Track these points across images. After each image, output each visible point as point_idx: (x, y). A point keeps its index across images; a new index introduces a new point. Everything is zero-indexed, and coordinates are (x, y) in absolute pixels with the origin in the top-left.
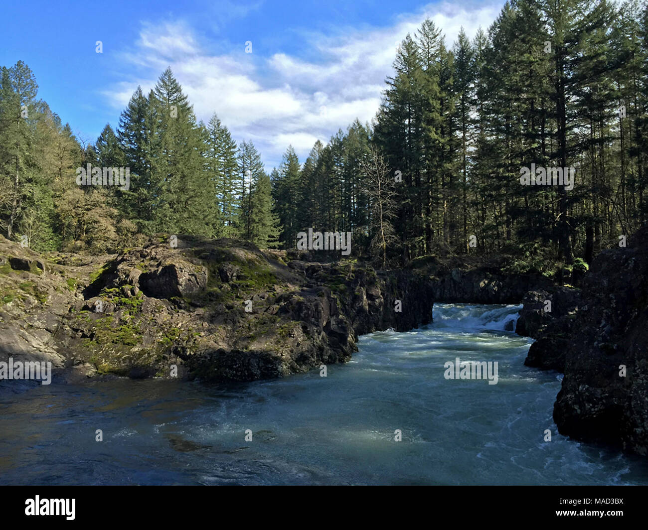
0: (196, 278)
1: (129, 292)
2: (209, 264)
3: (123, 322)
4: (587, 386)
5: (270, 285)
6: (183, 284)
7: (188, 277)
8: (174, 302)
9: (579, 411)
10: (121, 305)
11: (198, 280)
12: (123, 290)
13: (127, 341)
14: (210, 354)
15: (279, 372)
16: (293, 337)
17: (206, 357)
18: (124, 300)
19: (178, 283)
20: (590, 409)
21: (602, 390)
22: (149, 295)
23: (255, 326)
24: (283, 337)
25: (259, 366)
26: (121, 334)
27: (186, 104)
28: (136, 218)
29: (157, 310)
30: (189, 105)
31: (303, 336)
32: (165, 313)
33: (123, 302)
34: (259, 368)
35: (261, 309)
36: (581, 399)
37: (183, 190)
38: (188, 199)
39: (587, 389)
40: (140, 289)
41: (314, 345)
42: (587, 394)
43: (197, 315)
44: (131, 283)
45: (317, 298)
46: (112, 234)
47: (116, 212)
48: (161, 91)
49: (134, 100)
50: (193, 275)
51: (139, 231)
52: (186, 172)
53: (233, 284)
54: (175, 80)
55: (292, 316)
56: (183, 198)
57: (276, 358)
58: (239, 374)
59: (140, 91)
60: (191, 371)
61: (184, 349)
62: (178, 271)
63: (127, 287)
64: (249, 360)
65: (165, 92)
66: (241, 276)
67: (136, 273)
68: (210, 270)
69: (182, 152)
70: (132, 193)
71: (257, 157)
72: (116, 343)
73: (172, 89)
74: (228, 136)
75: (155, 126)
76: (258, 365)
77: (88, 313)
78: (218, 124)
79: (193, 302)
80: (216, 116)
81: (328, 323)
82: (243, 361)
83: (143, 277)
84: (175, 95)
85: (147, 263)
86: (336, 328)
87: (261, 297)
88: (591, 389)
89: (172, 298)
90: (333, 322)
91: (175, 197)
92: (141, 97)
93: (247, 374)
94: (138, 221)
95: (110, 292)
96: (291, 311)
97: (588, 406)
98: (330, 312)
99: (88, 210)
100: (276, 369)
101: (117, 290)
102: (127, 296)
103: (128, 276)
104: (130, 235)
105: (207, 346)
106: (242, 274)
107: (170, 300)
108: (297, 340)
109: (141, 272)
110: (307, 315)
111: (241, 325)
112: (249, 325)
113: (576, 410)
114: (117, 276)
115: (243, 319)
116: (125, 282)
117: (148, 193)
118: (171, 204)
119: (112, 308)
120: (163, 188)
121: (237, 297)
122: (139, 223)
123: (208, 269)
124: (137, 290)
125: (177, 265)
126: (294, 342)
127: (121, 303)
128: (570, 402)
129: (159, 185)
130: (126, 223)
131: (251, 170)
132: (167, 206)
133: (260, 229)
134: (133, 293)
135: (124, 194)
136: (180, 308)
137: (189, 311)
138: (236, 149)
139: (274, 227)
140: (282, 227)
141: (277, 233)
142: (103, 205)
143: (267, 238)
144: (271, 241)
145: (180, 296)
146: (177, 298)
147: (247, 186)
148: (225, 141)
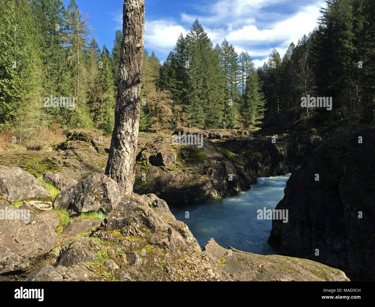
1: (145, 164)
2: (177, 151)
5: (203, 160)
6: (165, 161)
7: (167, 158)
8: (162, 168)
11: (172, 159)
12: (143, 163)
14: (170, 193)
17: (168, 194)
18: (143, 167)
19: (163, 160)
22: (153, 165)
24: (202, 186)
27: (207, 37)
28: (181, 104)
29: (155, 171)
30: (208, 38)
31: (211, 185)
32: (158, 173)
37: (205, 87)
38: (207, 92)
40: (150, 162)
41: (216, 189)
44: (146, 160)
47: (172, 101)
48: (193, 32)
49: (179, 41)
50: (169, 157)
51: (183, 111)
52: (206, 77)
53: (187, 160)
54: (200, 26)
56: (205, 92)
58: (179, 202)
59: (182, 36)
62: (163, 156)
63: (144, 161)
64: (183, 196)
65: (195, 32)
66: (190, 156)
67: (148, 155)
68: (177, 154)
69: (204, 66)
70: (179, 91)
71: (250, 60)
73: (199, 30)
74: (233, 50)
75: (189, 54)
78: (227, 44)
79: (169, 168)
80: (225, 40)
82: (181, 197)
83: (151, 157)
84: (201, 33)
85: (153, 151)
91: (201, 91)
92: (182, 38)
93: (182, 202)
94: (183, 105)
95: (139, 163)
99: (159, 102)
101: (141, 162)
102: (144, 165)
103: (145, 157)
104: (179, 113)
107: (160, 167)
108: (208, 187)
109: (150, 155)
111: (187, 179)
114: (141, 157)
115: (188, 176)
116: (143, 159)
117: (187, 90)
118: (199, 96)
119: (139, 170)
120: (194, 87)
121: (187, 166)
122: (183, 106)
124: (148, 163)
125: (162, 153)
127: (142, 168)
129: (192, 86)
131: (247, 68)
132: (197, 97)
133: (252, 103)
134: (147, 164)
135: (176, 92)
136: (164, 171)
137: (167, 172)
138: (238, 57)
139: (261, 100)
140: (266, 100)
141: (263, 104)
142: (166, 99)
143: (256, 107)
144: (259, 109)
145: (164, 166)
146: (163, 167)
147: (245, 77)
148: (231, 53)
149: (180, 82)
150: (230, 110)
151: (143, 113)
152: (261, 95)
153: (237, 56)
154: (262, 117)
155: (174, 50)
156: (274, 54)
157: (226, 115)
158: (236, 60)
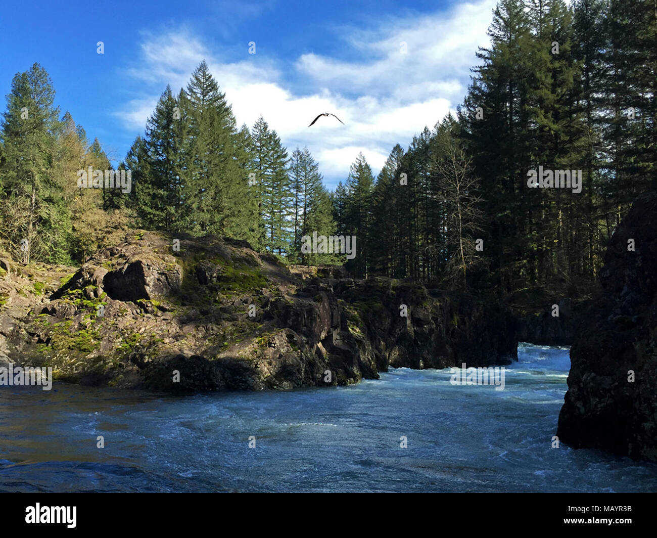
0: (166, 277)
1: (92, 294)
2: (184, 262)
3: (82, 327)
4: (593, 374)
5: (258, 289)
6: (151, 284)
7: (157, 276)
8: (141, 305)
9: (582, 410)
10: (83, 308)
11: (170, 280)
12: (85, 291)
13: (83, 347)
14: (169, 362)
15: (249, 385)
16: (274, 347)
17: (164, 365)
18: (85, 302)
19: (145, 283)
20: (596, 405)
21: (612, 378)
22: (114, 298)
23: (232, 334)
24: (262, 346)
25: (224, 377)
26: (78, 339)
27: (224, 103)
29: (121, 314)
30: (227, 105)
31: (288, 346)
32: (129, 318)
33: (85, 304)
34: (224, 378)
35: (242, 315)
36: (585, 393)
37: (218, 209)
38: (223, 219)
39: (593, 379)
40: (105, 290)
41: (302, 359)
42: (591, 384)
43: (164, 319)
44: (95, 283)
45: (312, 303)
48: (194, 90)
49: (162, 103)
50: (163, 274)
52: (221, 185)
53: (212, 287)
54: (210, 76)
55: (278, 322)
57: (247, 369)
58: (197, 383)
59: (170, 92)
60: (145, 380)
61: (142, 356)
62: (145, 269)
63: (90, 288)
64: (210, 368)
65: (198, 90)
66: (222, 276)
67: (101, 272)
68: (184, 269)
69: (216, 161)
70: (157, 213)
72: (72, 349)
73: (207, 86)
74: (277, 143)
75: (185, 132)
76: (223, 375)
77: (46, 317)
78: (266, 128)
79: (162, 305)
81: (329, 337)
82: (203, 369)
83: (108, 277)
84: (211, 93)
85: (114, 261)
86: (341, 344)
87: (244, 302)
88: (598, 378)
89: (138, 301)
90: (335, 336)
91: (208, 216)
92: (170, 99)
93: (206, 384)
95: (73, 294)
96: (275, 316)
97: (594, 401)
98: (332, 322)
99: (109, 232)
100: (245, 382)
101: (80, 291)
102: (89, 298)
103: (91, 275)
105: (168, 352)
106: (224, 275)
107: (136, 303)
108: (278, 351)
109: (107, 271)
110: (295, 323)
111: (215, 333)
112: (224, 333)
113: (579, 409)
114: (82, 277)
115: (219, 326)
116: (88, 283)
117: (176, 212)
119: (73, 311)
120: (193, 205)
121: (216, 301)
123: (184, 268)
124: (101, 291)
125: (144, 261)
126: (275, 353)
127: (82, 306)
128: (573, 399)
129: (189, 202)
131: (306, 184)
134: (96, 295)
135: (150, 213)
136: (147, 312)
137: (156, 315)
138: (287, 159)
142: (126, 228)
145: (148, 298)
146: (144, 301)
147: (301, 204)
148: (273, 149)
149: (161, 192)
153: (285, 156)
155: (149, 121)
158: (284, 164)
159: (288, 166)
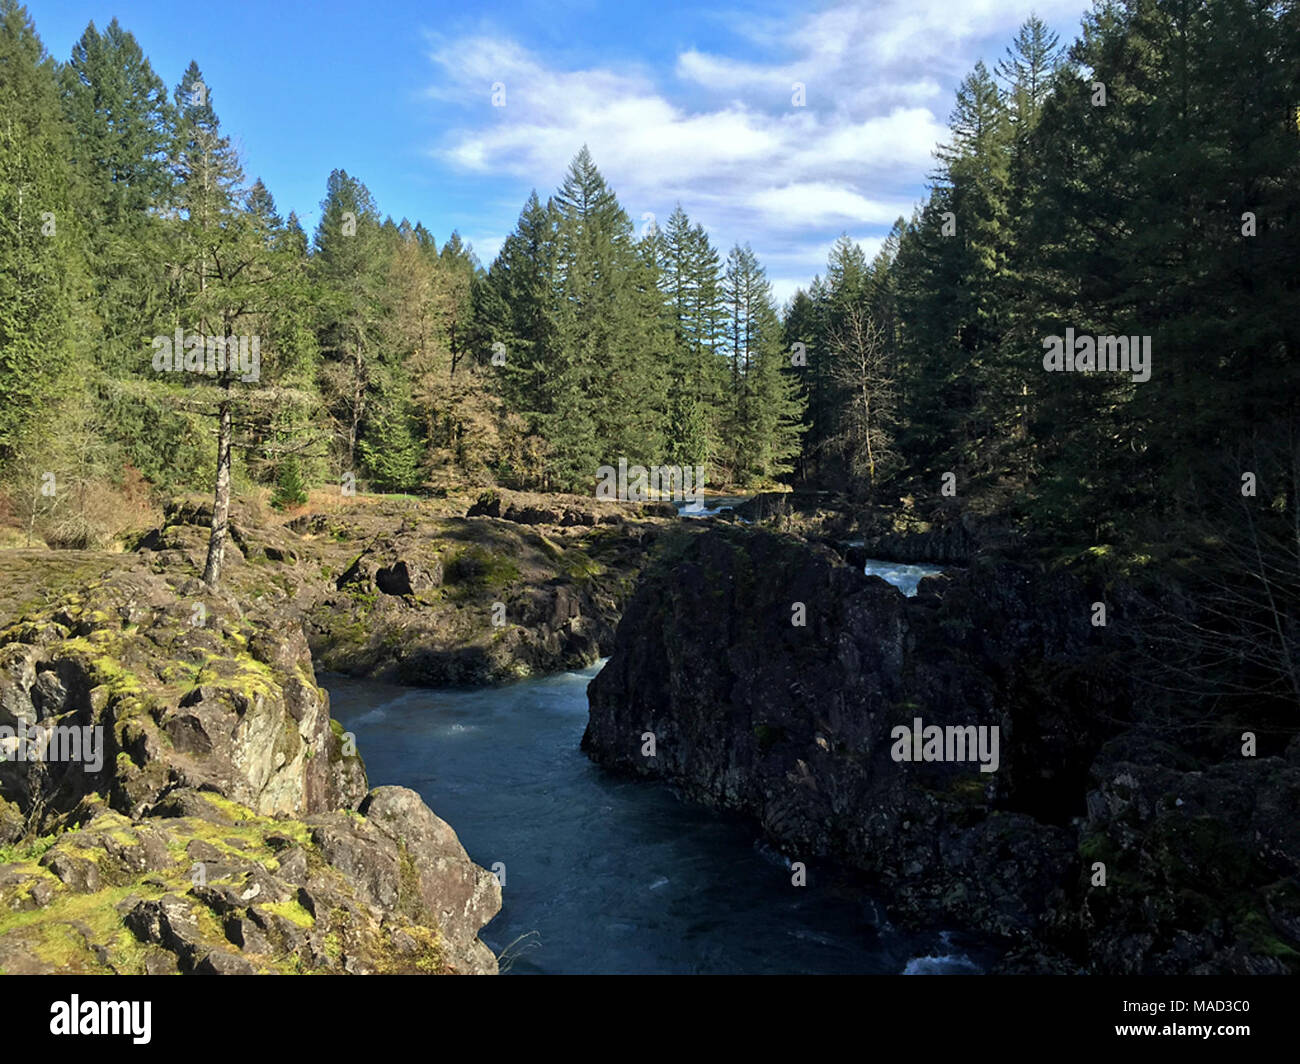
0: (428, 574)
1: (366, 588)
2: (446, 557)
3: (357, 619)
5: (509, 581)
6: (415, 581)
7: (420, 574)
8: (406, 600)
10: (358, 601)
11: (431, 577)
12: (360, 585)
13: (357, 639)
16: (506, 643)
18: (361, 596)
19: (409, 581)
22: (385, 592)
26: (354, 631)
27: (615, 206)
28: (530, 409)
29: (389, 609)
31: (519, 641)
32: (396, 612)
33: (360, 598)
37: (602, 359)
38: (610, 375)
40: (377, 584)
43: (423, 615)
44: (369, 578)
46: (493, 437)
47: (498, 401)
48: (573, 189)
49: (526, 214)
50: (426, 572)
51: (534, 431)
52: (607, 328)
54: (594, 169)
56: (602, 374)
59: (536, 199)
62: (409, 568)
63: (365, 582)
65: (578, 190)
67: (375, 567)
70: (522, 371)
71: (759, 273)
73: (590, 184)
74: (704, 242)
77: (328, 608)
78: (685, 223)
79: (423, 600)
80: (680, 209)
81: (568, 625)
83: (380, 572)
84: (596, 193)
85: (386, 557)
86: (579, 630)
87: (494, 596)
89: (404, 596)
91: (589, 372)
92: (537, 209)
94: (532, 414)
95: (351, 587)
98: (569, 613)
99: (459, 401)
101: (357, 585)
102: (364, 593)
103: (367, 571)
104: (519, 438)
107: (402, 598)
108: (510, 645)
109: (379, 566)
114: (358, 570)
116: (362, 577)
117: (546, 368)
118: (584, 386)
119: (350, 604)
120: (569, 360)
122: (533, 417)
123: (445, 565)
124: (373, 586)
125: (408, 562)
127: (358, 599)
129: (564, 354)
130: (515, 419)
131: (748, 298)
132: (575, 389)
133: (762, 406)
134: (369, 589)
135: (511, 372)
136: (411, 606)
137: (419, 610)
138: (718, 264)
139: (791, 400)
140: (806, 399)
141: (797, 410)
143: (775, 421)
144: (785, 425)
145: (412, 594)
146: (408, 596)
147: (742, 326)
148: (698, 251)
149: (526, 343)
150: (691, 428)
151: (408, 434)
152: (791, 382)
153: (715, 260)
154: (796, 451)
156: (845, 251)
157: (676, 446)
158: (714, 271)
159: (722, 272)
